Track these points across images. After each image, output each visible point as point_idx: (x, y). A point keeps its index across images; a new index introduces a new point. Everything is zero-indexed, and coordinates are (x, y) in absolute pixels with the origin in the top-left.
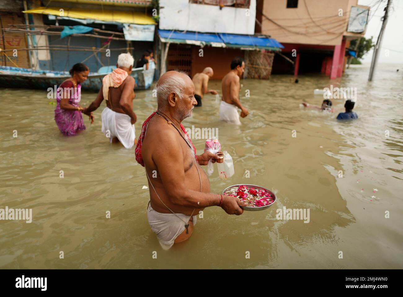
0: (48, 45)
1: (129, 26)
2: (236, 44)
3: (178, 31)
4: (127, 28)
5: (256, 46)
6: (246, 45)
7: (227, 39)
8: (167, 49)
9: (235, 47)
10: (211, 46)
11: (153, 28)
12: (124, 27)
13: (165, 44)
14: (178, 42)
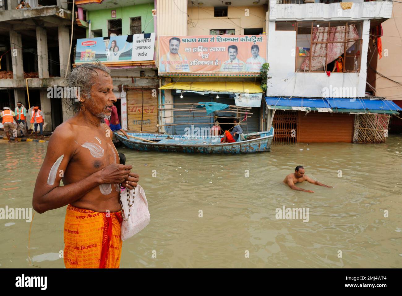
0: (173, 116)
1: (239, 95)
2: (344, 109)
3: (285, 97)
4: (238, 96)
5: (367, 109)
6: (355, 108)
7: (335, 104)
8: (273, 116)
9: (342, 111)
10: (317, 111)
11: (260, 96)
12: (235, 96)
13: (272, 111)
14: (284, 109)
